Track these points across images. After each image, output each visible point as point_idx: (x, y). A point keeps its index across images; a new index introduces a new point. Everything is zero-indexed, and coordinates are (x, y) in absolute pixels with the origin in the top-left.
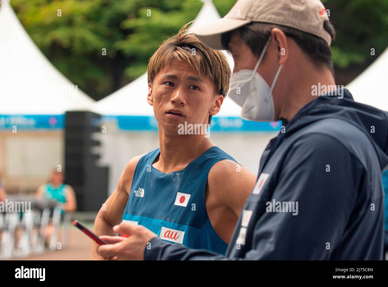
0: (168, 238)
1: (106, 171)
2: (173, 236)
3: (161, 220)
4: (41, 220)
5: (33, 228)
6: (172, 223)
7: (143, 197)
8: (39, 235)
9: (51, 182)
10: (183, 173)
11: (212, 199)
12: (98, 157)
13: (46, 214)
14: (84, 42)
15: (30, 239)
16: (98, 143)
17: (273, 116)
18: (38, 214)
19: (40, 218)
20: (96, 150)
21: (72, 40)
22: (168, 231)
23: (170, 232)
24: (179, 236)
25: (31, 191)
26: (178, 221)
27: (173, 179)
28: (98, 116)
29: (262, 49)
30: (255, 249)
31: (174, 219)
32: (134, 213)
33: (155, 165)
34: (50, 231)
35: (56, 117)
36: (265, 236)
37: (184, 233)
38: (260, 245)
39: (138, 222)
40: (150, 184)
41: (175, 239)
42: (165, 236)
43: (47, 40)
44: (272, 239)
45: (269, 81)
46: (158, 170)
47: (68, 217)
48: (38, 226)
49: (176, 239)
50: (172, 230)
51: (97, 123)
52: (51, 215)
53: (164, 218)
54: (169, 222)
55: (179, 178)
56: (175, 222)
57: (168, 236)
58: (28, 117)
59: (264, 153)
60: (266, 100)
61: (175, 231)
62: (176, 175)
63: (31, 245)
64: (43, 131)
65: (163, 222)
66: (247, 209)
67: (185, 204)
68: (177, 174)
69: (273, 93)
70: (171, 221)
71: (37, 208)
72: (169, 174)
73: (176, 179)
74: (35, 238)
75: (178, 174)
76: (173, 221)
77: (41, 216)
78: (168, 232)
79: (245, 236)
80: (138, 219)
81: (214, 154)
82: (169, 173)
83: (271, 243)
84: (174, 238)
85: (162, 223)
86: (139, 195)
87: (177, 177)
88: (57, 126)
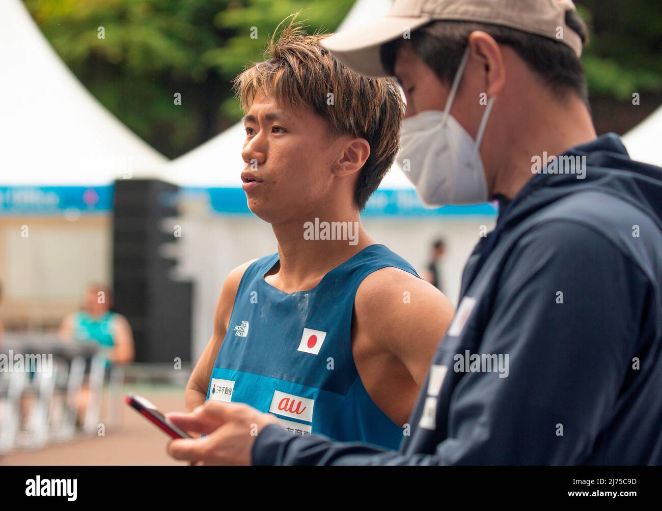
0: (286, 410)
1: (187, 290)
2: (294, 409)
3: (274, 379)
4: (68, 379)
5: (55, 394)
6: (293, 384)
7: (246, 336)
8: (66, 407)
9: (88, 308)
10: (315, 293)
11: (363, 341)
12: (173, 263)
13: (77, 368)
14: (147, 52)
15: (48, 415)
16: (172, 238)
17: (485, 193)
18: (63, 368)
19: (67, 375)
20: (169, 251)
21: (125, 48)
22: (286, 399)
23: (288, 400)
24: (305, 408)
25: (51, 326)
26: (303, 380)
27: (299, 305)
28: (174, 189)
29: (454, 71)
30: (455, 436)
31: (296, 376)
32: (229, 367)
33: (271, 280)
34: (85, 399)
35: (97, 190)
36: (472, 412)
37: (313, 401)
38: (464, 429)
39: (234, 382)
40: (261, 313)
41: (298, 413)
42: (279, 408)
43: (81, 48)
44: (484, 418)
45: (470, 129)
46: (275, 288)
47: (118, 373)
48: (62, 390)
49: (300, 413)
50: (292, 397)
51: (172, 200)
52: (88, 370)
53: (279, 375)
54: (286, 382)
55: (307, 302)
56: (297, 382)
57: (285, 408)
58: (46, 190)
59: (469, 260)
60: (469, 165)
61: (298, 399)
62: (304, 298)
63: (50, 424)
64: (72, 214)
65: (278, 381)
66: (439, 362)
67: (316, 350)
68: (305, 295)
69: (481, 150)
70: (290, 380)
71: (63, 357)
72: (294, 295)
73: (303, 304)
74: (57, 413)
75: (307, 294)
76: (294, 380)
77: (69, 372)
78: (285, 401)
79: (434, 413)
80: (235, 377)
81: (370, 258)
82: (294, 293)
83: (483, 425)
84: (297, 411)
85: (275, 383)
86: (241, 334)
87: (305, 299)
88: (97, 206)
